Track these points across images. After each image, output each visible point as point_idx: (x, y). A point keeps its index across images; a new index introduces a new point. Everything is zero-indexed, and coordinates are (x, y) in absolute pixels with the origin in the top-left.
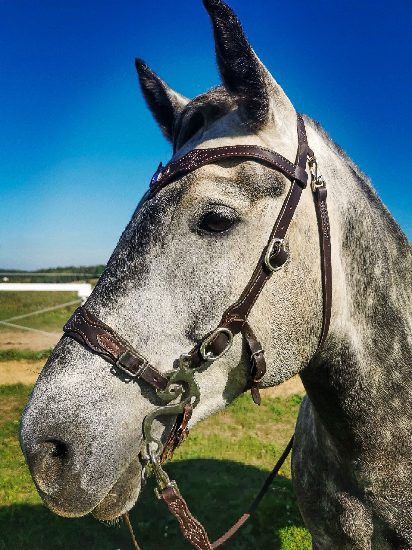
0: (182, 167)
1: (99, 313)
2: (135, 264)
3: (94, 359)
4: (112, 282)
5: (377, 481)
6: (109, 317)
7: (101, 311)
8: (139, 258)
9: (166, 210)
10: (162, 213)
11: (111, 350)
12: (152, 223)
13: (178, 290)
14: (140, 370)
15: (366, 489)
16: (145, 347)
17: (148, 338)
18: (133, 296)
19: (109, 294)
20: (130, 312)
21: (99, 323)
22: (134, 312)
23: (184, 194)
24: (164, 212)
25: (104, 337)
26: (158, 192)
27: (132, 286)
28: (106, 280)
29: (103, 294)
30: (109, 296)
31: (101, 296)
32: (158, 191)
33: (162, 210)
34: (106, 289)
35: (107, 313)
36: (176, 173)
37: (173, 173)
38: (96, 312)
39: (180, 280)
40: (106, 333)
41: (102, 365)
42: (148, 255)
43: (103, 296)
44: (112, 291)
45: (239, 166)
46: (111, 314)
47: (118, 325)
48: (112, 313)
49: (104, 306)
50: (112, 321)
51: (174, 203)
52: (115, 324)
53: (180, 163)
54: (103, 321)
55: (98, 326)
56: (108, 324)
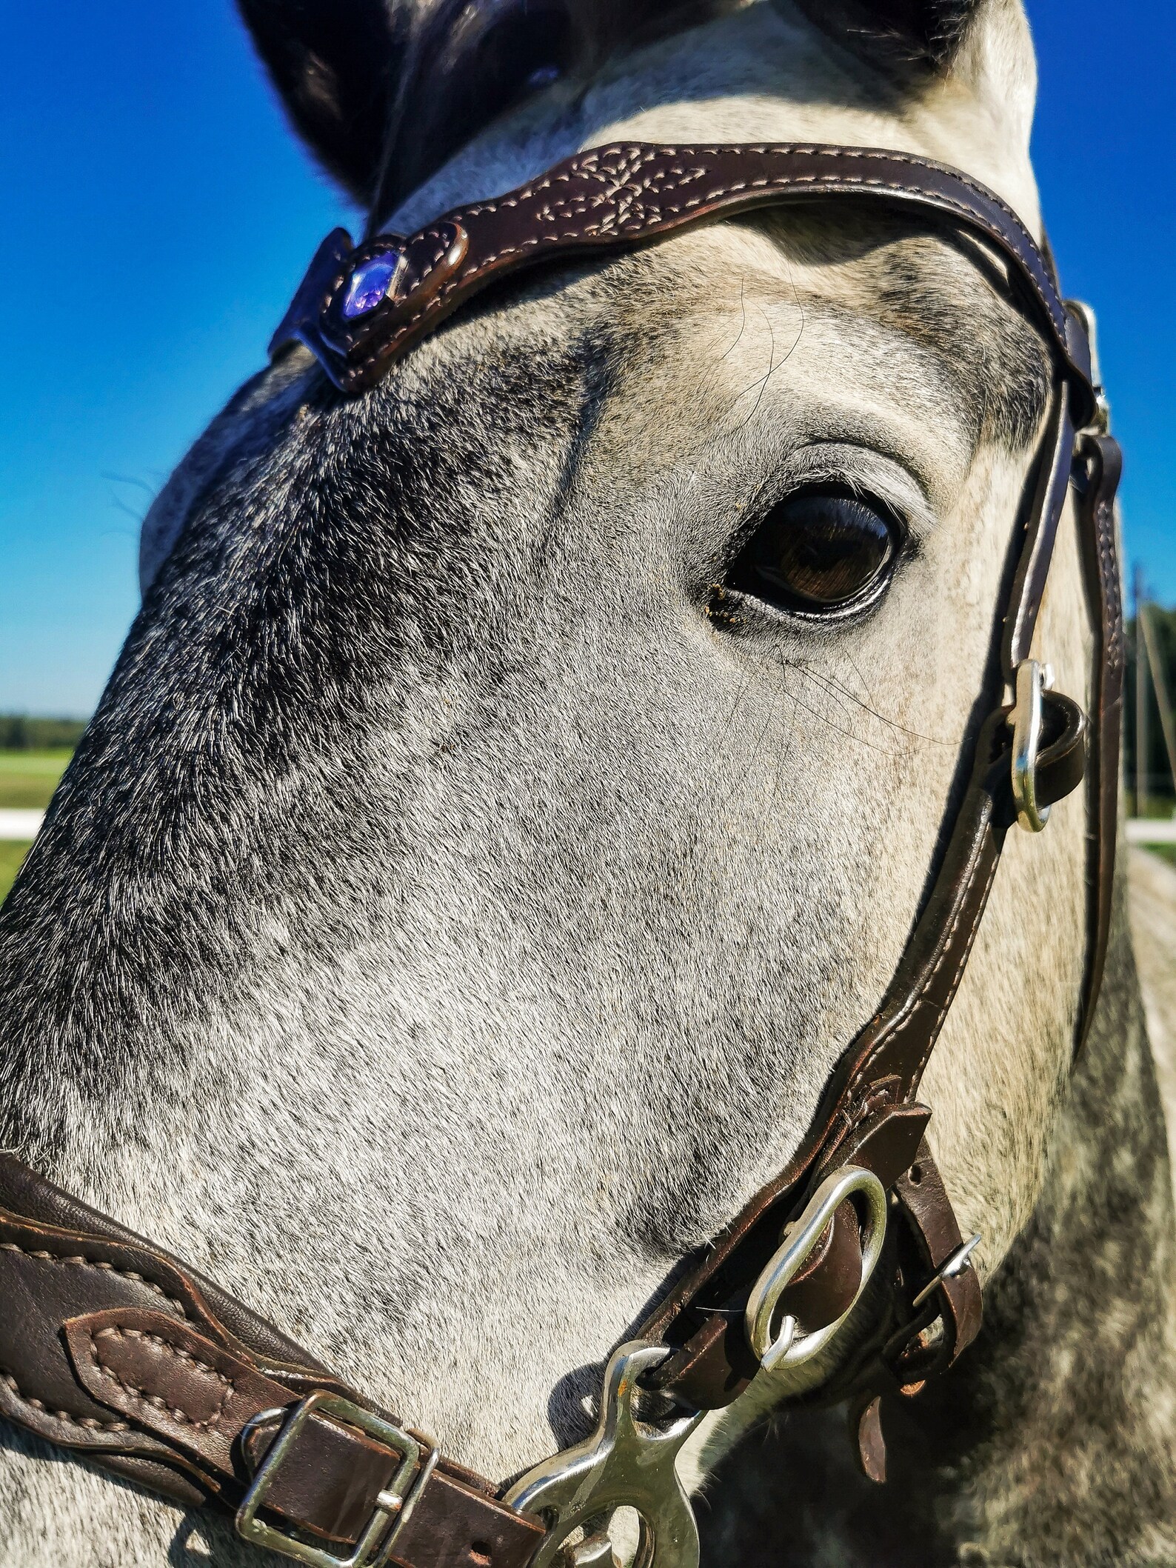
0: (546, 227)
1: (59, 1140)
2: (303, 790)
3: (44, 1499)
4: (139, 916)
5: (1005, 1520)
6: (130, 1162)
7: (72, 1122)
8: (327, 753)
9: (496, 459)
10: (467, 473)
11: (179, 1414)
12: (402, 532)
13: (600, 956)
14: (380, 1518)
15: (964, 1549)
16: (390, 1344)
17: (411, 1288)
18: (289, 1008)
19: (125, 1001)
20: (283, 1117)
21: (70, 1220)
22: (309, 1116)
23: (632, 366)
24: (488, 474)
25: (120, 1328)
26: (399, 364)
27: (283, 935)
28: (88, 902)
29: (79, 998)
30: (130, 1018)
31: (61, 1018)
32: (401, 356)
33: (470, 461)
34: (99, 962)
35: (120, 1138)
36: (517, 260)
37: (497, 254)
38: (35, 1135)
39: (613, 901)
40: (124, 1296)
41: (105, 1534)
42: (392, 738)
43: (78, 1018)
44: (143, 976)
45: (877, 258)
46: (144, 1144)
47: (204, 1218)
48: (153, 1136)
49: (88, 1091)
50: (159, 1197)
51: (553, 421)
52: (178, 1214)
53: (536, 203)
54: (92, 1200)
55: (61, 1250)
56: (129, 1216)
